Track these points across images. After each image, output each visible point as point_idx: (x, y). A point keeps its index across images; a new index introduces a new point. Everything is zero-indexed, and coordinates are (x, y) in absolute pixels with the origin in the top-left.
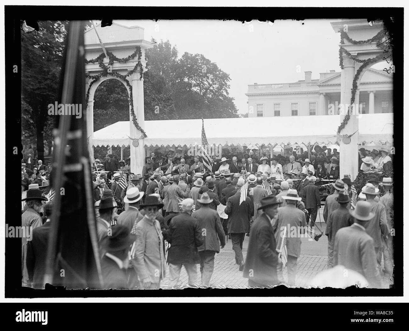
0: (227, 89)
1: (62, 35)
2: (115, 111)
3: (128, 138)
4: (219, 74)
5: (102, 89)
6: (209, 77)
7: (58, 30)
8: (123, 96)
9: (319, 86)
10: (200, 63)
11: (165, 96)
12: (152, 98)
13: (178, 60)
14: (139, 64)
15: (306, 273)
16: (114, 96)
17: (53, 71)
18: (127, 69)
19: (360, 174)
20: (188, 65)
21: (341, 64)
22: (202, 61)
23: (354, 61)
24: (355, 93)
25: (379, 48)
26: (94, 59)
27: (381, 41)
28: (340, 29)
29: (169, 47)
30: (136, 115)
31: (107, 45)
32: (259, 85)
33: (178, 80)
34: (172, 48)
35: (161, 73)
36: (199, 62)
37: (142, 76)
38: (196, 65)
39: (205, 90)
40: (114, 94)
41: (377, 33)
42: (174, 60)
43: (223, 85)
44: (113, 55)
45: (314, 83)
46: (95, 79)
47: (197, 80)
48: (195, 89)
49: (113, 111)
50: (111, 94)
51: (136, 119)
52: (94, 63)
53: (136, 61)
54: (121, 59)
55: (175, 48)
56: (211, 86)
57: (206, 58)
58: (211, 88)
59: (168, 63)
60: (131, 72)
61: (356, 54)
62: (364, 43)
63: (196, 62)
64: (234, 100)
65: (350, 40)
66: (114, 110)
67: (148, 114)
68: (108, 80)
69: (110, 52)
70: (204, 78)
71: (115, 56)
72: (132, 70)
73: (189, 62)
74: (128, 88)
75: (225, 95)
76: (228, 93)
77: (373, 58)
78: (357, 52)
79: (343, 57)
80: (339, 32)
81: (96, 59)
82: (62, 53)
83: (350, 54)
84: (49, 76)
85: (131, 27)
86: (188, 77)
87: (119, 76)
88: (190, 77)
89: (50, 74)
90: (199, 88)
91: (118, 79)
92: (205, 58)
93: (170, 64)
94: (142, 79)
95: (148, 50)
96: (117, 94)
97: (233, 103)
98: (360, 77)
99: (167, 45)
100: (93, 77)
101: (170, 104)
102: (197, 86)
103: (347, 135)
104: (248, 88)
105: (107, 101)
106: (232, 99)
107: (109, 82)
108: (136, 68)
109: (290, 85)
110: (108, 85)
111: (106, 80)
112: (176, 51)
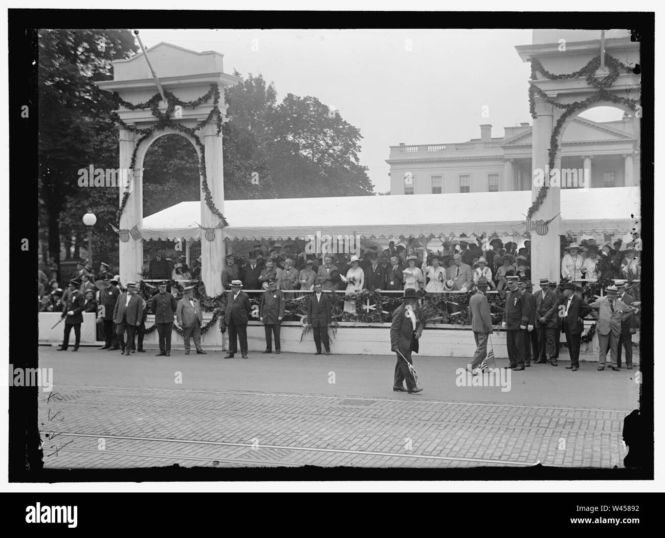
0: (356, 153)
1: (90, 66)
2: (176, 186)
3: (198, 226)
4: (344, 128)
5: (156, 151)
6: (326, 134)
7: (83, 57)
8: (190, 163)
9: (504, 148)
10: (312, 111)
11: (256, 162)
12: (235, 166)
13: (276, 106)
14: (215, 111)
15: (475, 427)
16: (175, 162)
17: (76, 123)
18: (196, 119)
19: (563, 283)
20: (294, 115)
21: (532, 110)
22: (316, 108)
23: (552, 106)
24: (555, 156)
25: (591, 86)
26: (143, 103)
27: (594, 75)
28: (530, 56)
29: (263, 85)
30: (210, 191)
31: (164, 81)
32: (407, 147)
33: (277, 138)
34: (267, 87)
35: (250, 127)
36: (311, 109)
37: (220, 130)
38: (306, 114)
39: (320, 155)
40: (175, 160)
41: (588, 63)
42: (270, 108)
43: (350, 146)
44: (174, 97)
45: (496, 143)
46: (144, 135)
47: (307, 138)
48: (304, 153)
49: (174, 186)
50: (170, 160)
51: (211, 198)
52: (144, 110)
53: (210, 107)
54: (186, 103)
55: (273, 87)
56: (329, 148)
57: (322, 103)
58: (331, 151)
59: (260, 112)
60: (204, 124)
61: (555, 96)
62: (567, 78)
63: (307, 110)
64: (368, 170)
65: (545, 74)
66: (175, 184)
67: (229, 192)
68: (166, 137)
69: (169, 92)
70: (319, 136)
71: (177, 98)
72: (204, 120)
73: (295, 110)
74: (197, 148)
75: (352, 162)
76: (358, 159)
77: (582, 102)
78: (556, 92)
79: (536, 100)
80: (528, 60)
81: (147, 103)
82: (90, 94)
83: (546, 95)
84: (69, 130)
85: (203, 52)
86: (293, 134)
87: (184, 129)
88: (296, 134)
89: (72, 126)
90: (311, 152)
91: (183, 134)
92: (320, 103)
93: (263, 113)
94: (221, 134)
95: (228, 91)
96: (179, 159)
97: (366, 174)
98: (561, 130)
99: (260, 81)
100: (143, 132)
101: (264, 175)
102: (307, 148)
103: (542, 220)
104: (390, 151)
105: (164, 170)
106: (365, 168)
107: (166, 141)
108: (210, 116)
109: (458, 146)
110: (165, 145)
111: (162, 136)
112: (274, 91)
